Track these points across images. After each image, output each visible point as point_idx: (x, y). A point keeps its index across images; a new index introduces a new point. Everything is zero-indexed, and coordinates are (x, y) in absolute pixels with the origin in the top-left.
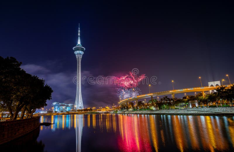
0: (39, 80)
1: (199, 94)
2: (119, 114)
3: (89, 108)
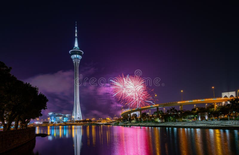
0: (32, 87)
2: (121, 126)
3: (88, 119)
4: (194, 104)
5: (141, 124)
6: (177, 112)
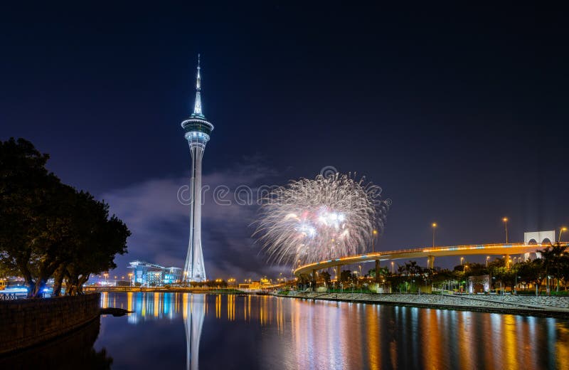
0: (94, 202)
1: (497, 261)
2: (293, 297)
3: (220, 281)
4: (462, 256)
6: (421, 271)
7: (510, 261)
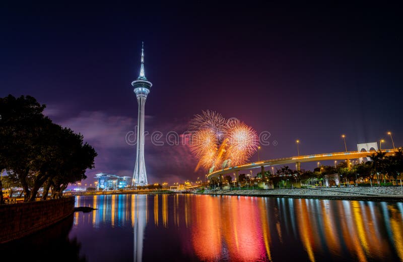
0: (74, 135)
2: (207, 194)
3: (157, 184)
4: (318, 161)
5: (238, 192)
6: (292, 173)
7: (351, 163)
